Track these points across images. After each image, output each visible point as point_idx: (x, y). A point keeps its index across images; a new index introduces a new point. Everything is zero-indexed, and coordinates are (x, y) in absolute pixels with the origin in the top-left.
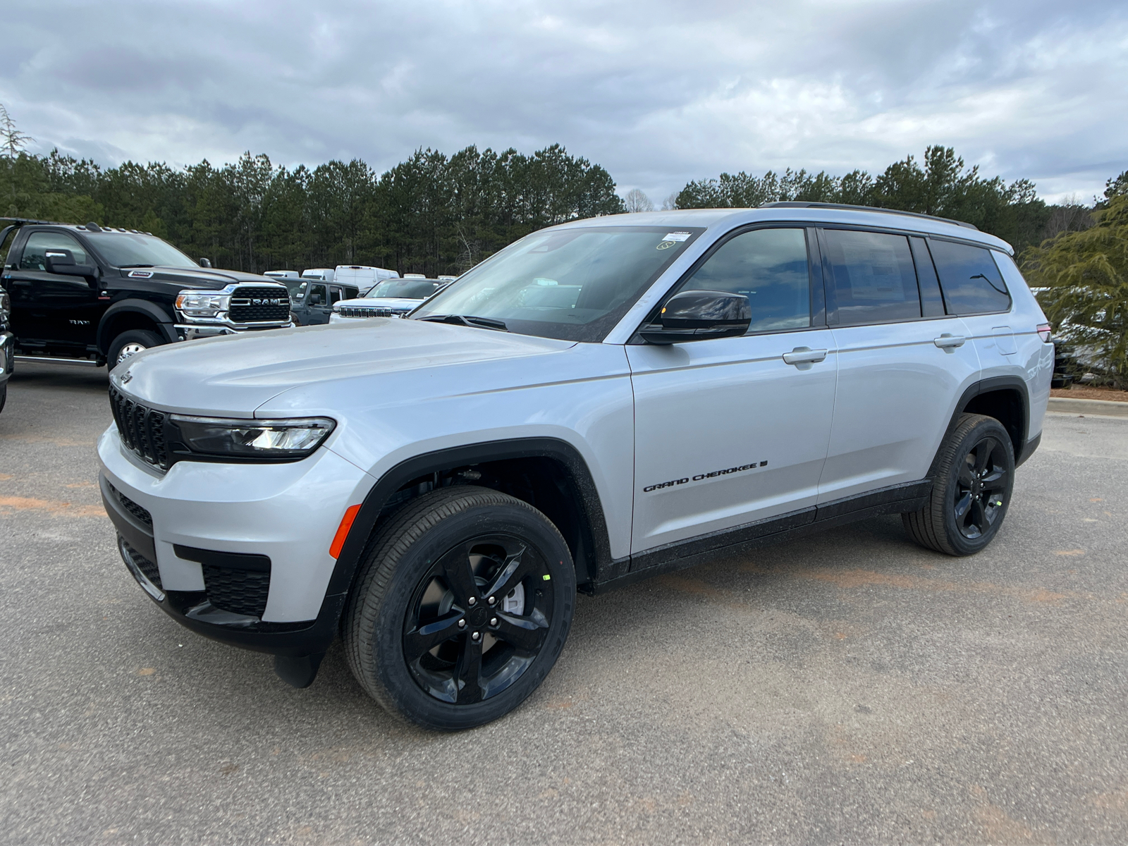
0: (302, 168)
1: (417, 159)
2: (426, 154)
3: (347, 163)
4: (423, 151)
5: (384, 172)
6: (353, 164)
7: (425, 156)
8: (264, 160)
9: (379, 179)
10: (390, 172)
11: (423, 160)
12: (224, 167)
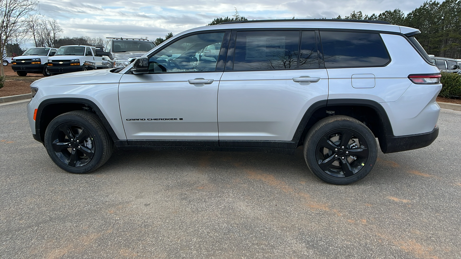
0: (374, 15)
1: (425, 6)
2: (429, 3)
3: (392, 11)
4: (428, 2)
5: (408, 13)
6: (395, 11)
7: (429, 4)
8: (360, 13)
9: (406, 16)
10: (411, 12)
11: (427, 6)
12: (345, 18)
